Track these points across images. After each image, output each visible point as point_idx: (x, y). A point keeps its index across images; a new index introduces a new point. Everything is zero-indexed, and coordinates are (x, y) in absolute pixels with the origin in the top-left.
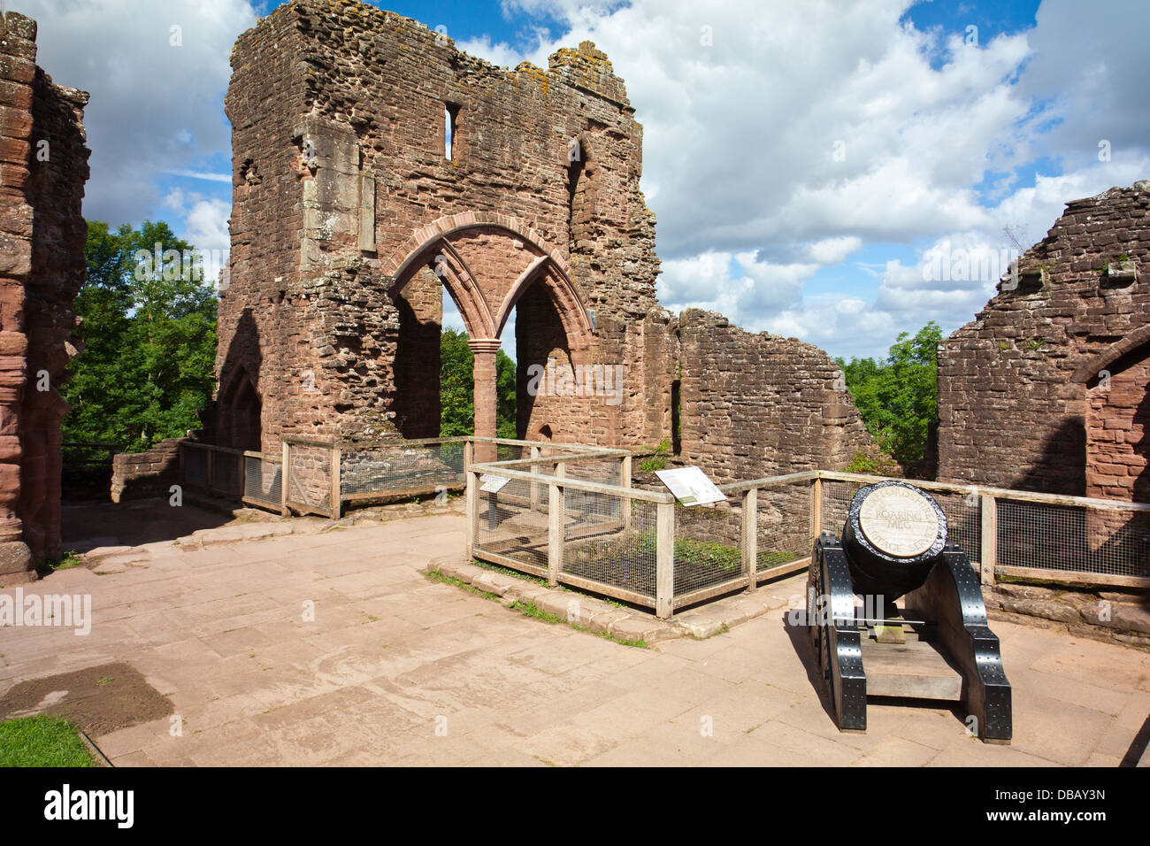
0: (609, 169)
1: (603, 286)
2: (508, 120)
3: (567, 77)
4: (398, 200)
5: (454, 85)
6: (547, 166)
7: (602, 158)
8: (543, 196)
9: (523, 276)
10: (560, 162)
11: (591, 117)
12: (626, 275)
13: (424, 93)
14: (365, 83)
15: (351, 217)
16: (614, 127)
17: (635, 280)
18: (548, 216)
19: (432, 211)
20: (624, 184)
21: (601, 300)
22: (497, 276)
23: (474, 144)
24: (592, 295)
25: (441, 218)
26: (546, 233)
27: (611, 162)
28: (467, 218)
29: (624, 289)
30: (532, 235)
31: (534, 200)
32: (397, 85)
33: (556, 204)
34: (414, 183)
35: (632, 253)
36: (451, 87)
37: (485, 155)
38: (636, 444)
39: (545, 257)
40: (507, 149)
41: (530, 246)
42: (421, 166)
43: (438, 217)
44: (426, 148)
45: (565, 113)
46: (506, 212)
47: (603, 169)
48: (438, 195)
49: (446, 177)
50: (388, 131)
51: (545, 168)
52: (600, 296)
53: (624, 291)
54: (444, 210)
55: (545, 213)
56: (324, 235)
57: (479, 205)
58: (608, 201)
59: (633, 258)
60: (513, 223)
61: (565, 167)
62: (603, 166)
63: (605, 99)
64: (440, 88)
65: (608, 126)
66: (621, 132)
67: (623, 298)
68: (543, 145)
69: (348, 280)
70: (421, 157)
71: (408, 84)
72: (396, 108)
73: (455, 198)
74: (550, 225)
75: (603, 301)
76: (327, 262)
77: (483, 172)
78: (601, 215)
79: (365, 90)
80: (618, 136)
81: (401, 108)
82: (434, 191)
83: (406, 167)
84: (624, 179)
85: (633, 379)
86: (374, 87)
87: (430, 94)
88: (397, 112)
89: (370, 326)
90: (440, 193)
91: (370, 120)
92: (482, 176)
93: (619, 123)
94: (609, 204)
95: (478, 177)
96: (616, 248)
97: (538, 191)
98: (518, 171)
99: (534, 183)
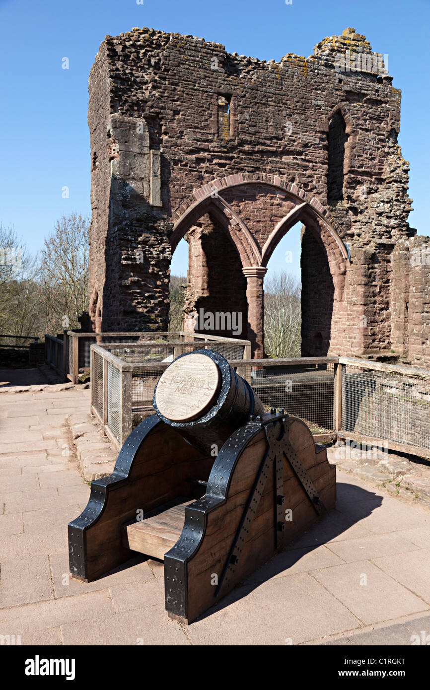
0: (367, 130)
1: (358, 224)
2: (271, 101)
3: (326, 60)
4: (181, 169)
5: (224, 80)
6: (307, 134)
7: (361, 122)
8: (303, 157)
9: (285, 219)
10: (318, 129)
11: (348, 89)
12: (380, 214)
13: (201, 89)
14: (154, 88)
15: (145, 184)
16: (371, 95)
17: (388, 217)
18: (308, 172)
19: (207, 175)
20: (383, 141)
21: (357, 235)
22: (263, 220)
23: (242, 123)
24: (349, 232)
25: (215, 180)
26: (306, 185)
27: (368, 125)
28: (236, 179)
29: (376, 225)
30: (293, 188)
31: (295, 161)
32: (179, 86)
33: (316, 163)
34: (194, 157)
35: (386, 196)
36: (222, 82)
37: (252, 130)
38: (384, 348)
39: (304, 204)
40: (271, 124)
41: (291, 197)
42: (199, 143)
43: (213, 179)
44: (203, 129)
45: (323, 89)
46: (271, 171)
47: (360, 131)
48: (214, 162)
49: (219, 150)
50: (172, 120)
51: (304, 135)
52: (356, 232)
53: (376, 227)
54: (218, 174)
55: (306, 170)
56: (124, 197)
57: (247, 168)
58: (365, 156)
59: (386, 200)
60: (276, 180)
61: (322, 132)
62: (361, 129)
64: (213, 84)
65: (367, 95)
66: (379, 98)
67: (374, 232)
68: (303, 117)
69: (137, 226)
70: (199, 136)
71: (188, 84)
72: (178, 103)
73: (226, 164)
74: (310, 179)
75: (359, 235)
76: (127, 216)
77: (250, 143)
78: (359, 167)
79: (154, 92)
80: (377, 103)
81: (182, 102)
82: (210, 161)
83: (187, 145)
84: (382, 137)
85: (382, 296)
86: (161, 90)
87: (205, 89)
88: (179, 105)
89: (150, 257)
90: (215, 161)
91: (158, 113)
92: (250, 146)
93: (377, 91)
94: (367, 158)
95: (247, 148)
96: (373, 193)
97: (300, 154)
98: (281, 140)
99: (296, 147)
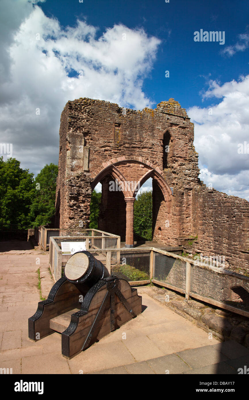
0: (180, 139)
1: (177, 179)
2: (138, 126)
3: (162, 110)
4: (97, 154)
5: (118, 118)
6: (154, 140)
7: (177, 136)
8: (152, 150)
9: (144, 176)
10: (159, 138)
11: (171, 122)
12: (186, 175)
13: (107, 121)
14: (87, 121)
15: (81, 160)
16: (182, 125)
17: (189, 176)
18: (154, 156)
19: (109, 157)
20: (187, 144)
21: (176, 184)
22: (134, 177)
23: (125, 135)
24: (172, 182)
25: (113, 159)
26: (153, 162)
27: (180, 137)
28: (123, 158)
29: (184, 180)
30: (148, 163)
31: (148, 151)
32: (98, 120)
33: (157, 152)
34: (103, 149)
35: (188, 167)
36: (117, 119)
37: (129, 138)
38: (188, 235)
39: (152, 170)
40: (138, 136)
41: (146, 166)
42: (106, 143)
43: (112, 158)
44: (108, 138)
45: (161, 122)
46: (138, 156)
47: (177, 139)
48: (112, 152)
49: (115, 146)
50: (94, 134)
51: (153, 141)
52: (175, 182)
53: (184, 181)
54: (114, 157)
55: (153, 155)
56: (72, 166)
57: (127, 154)
58: (179, 150)
59: (189, 169)
60: (140, 159)
61: (161, 140)
62: (177, 138)
63: (177, 116)
64: (113, 119)
65: (179, 125)
66: (185, 126)
67: (183, 183)
68: (152, 133)
69: (77, 179)
70: (106, 141)
71: (102, 119)
72: (97, 127)
73: (118, 152)
74: (155, 159)
75: (177, 184)
76: (73, 174)
77: (129, 143)
78: (177, 155)
79: (87, 123)
80: (184, 128)
81: (99, 127)
82: (111, 151)
83: (101, 144)
84: (186, 142)
85: (187, 212)
86: (90, 122)
87: (109, 122)
88: (98, 128)
89: (82, 193)
90: (112, 151)
91: (89, 131)
92: (128, 145)
93: (184, 123)
94: (180, 151)
95: (127, 145)
96: (183, 166)
97: (150, 148)
98: (142, 142)
99: (149, 145)
